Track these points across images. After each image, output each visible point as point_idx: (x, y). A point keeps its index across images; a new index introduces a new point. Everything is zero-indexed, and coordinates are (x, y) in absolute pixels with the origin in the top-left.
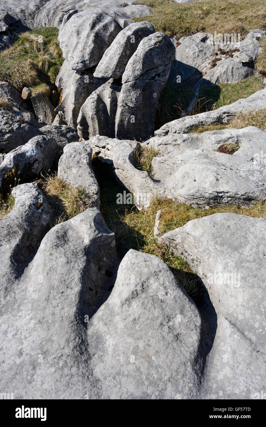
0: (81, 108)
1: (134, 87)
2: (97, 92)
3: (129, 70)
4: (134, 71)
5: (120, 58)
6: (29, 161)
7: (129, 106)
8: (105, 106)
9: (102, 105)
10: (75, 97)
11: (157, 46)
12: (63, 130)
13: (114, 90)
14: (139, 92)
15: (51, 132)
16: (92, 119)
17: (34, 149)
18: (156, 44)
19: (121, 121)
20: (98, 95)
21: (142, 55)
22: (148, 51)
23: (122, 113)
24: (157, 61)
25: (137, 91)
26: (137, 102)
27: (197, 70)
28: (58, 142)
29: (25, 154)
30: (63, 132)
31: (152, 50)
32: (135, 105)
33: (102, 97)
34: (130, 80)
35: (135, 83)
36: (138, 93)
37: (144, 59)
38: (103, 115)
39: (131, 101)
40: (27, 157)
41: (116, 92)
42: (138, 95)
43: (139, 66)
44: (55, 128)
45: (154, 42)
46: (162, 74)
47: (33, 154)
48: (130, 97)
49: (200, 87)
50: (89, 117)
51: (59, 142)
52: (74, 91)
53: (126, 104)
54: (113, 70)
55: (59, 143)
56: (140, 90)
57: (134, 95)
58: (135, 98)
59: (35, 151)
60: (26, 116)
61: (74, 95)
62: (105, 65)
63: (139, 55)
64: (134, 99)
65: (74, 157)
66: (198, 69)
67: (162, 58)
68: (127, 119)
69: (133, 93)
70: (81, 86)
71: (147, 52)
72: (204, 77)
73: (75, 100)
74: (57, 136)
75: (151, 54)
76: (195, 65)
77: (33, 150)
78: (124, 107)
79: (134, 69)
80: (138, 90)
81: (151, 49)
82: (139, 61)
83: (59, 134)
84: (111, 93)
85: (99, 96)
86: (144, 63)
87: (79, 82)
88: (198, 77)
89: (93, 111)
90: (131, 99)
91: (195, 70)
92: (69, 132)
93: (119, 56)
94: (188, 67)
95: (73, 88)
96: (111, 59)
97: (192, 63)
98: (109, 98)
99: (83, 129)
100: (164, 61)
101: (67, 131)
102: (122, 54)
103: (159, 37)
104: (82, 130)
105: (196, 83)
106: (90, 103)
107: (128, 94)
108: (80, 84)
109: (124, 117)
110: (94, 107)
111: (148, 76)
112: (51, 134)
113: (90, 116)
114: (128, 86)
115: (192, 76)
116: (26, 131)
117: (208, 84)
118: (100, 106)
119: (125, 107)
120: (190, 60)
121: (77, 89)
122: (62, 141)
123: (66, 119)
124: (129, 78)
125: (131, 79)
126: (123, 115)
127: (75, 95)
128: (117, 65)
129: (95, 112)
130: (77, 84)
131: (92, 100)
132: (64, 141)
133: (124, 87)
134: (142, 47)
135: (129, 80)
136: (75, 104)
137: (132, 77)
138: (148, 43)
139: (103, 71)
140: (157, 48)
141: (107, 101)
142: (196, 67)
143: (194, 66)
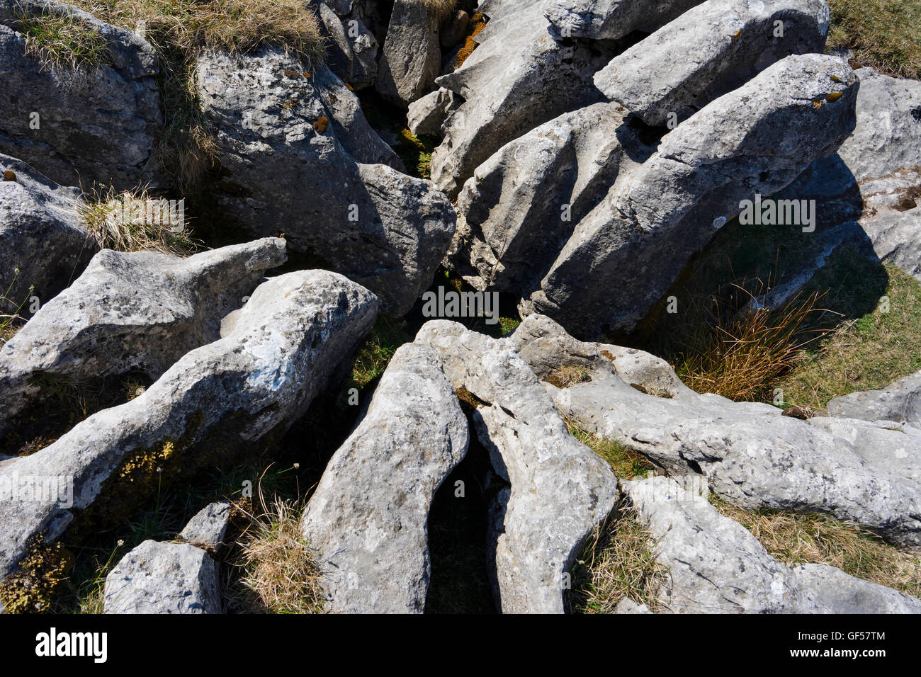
0: (508, 145)
1: (685, 182)
2: (573, 122)
3: (699, 128)
4: (711, 141)
5: (695, 74)
6: (245, 406)
7: (637, 223)
8: (573, 175)
9: (568, 167)
10: (509, 98)
11: (818, 105)
12: (422, 205)
13: (624, 147)
14: (687, 201)
15: (386, 194)
16: (520, 194)
17: (284, 369)
18: (818, 98)
19: (592, 246)
20: (572, 133)
21: (761, 110)
22: (785, 109)
23: (607, 229)
24: (788, 146)
25: (684, 196)
26: (664, 224)
27: (856, 187)
28: (390, 230)
29: (245, 378)
30: (419, 211)
31: (799, 111)
32: (656, 228)
33: (578, 146)
34: (685, 160)
35: (693, 174)
36: (684, 205)
37: (760, 123)
38: (552, 196)
39: (650, 214)
40: (246, 392)
41: (625, 156)
42: (679, 209)
43: (734, 137)
44: (404, 191)
45: (817, 93)
46: (773, 177)
47: (271, 387)
48: (654, 201)
49: (838, 248)
50: (514, 184)
51: (393, 230)
52: (515, 79)
53: (633, 212)
54: (656, 100)
55: (392, 233)
56: (694, 200)
57: (670, 203)
58: (667, 214)
59: (283, 379)
60: (344, 104)
61: (509, 88)
62: (643, 72)
63: (753, 105)
64: (661, 214)
65: (400, 464)
66: (861, 187)
67: (806, 144)
68: (609, 250)
69: (671, 195)
70: (541, 74)
71: (779, 110)
72: (863, 222)
73: (505, 105)
74: (399, 214)
75: (785, 121)
76: (858, 172)
77: (278, 372)
78: (624, 217)
79: (716, 135)
80: (690, 196)
81: (796, 106)
82: (743, 124)
83: (406, 213)
84: (612, 153)
85: (572, 138)
86: (752, 135)
87: (543, 61)
88: (848, 210)
89: (534, 175)
90: (656, 210)
91: (850, 185)
92: (436, 217)
93: (695, 67)
94: (839, 165)
95: (518, 67)
96: (669, 60)
97: (853, 159)
98: (599, 163)
99: (479, 198)
100: (805, 154)
101: (433, 211)
102: (707, 65)
103: (837, 81)
104: (474, 199)
105: (833, 224)
106: (538, 148)
107: (657, 190)
108: (542, 66)
109: (605, 239)
110: (542, 167)
111: (738, 171)
112: (386, 200)
113: (519, 185)
114: (670, 173)
115: (834, 198)
116: (319, 162)
117: (862, 248)
118: (562, 169)
119: (627, 217)
120: (854, 150)
121: (528, 78)
122: (404, 235)
123: (451, 129)
124: (687, 151)
125: (691, 157)
126: (606, 235)
127: (513, 92)
128: (674, 91)
129: (537, 183)
130: (535, 64)
131: (550, 141)
132: (407, 236)
133: (656, 161)
134: (773, 86)
135: (683, 157)
136: (497, 115)
137: (695, 153)
138: (797, 82)
139: (628, 86)
140: (814, 111)
141: (588, 170)
142: (857, 178)
143: (854, 171)
